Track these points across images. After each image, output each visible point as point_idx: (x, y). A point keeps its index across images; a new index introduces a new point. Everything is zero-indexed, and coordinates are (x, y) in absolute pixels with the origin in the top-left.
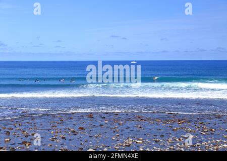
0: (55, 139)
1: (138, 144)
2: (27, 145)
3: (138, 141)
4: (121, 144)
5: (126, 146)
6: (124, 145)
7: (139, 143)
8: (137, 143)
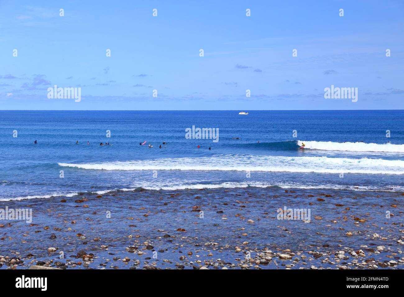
0: (136, 248)
1: (283, 260)
2: (86, 259)
3: (283, 255)
4: (253, 260)
5: (261, 263)
6: (258, 261)
7: (285, 258)
8: (281, 258)
